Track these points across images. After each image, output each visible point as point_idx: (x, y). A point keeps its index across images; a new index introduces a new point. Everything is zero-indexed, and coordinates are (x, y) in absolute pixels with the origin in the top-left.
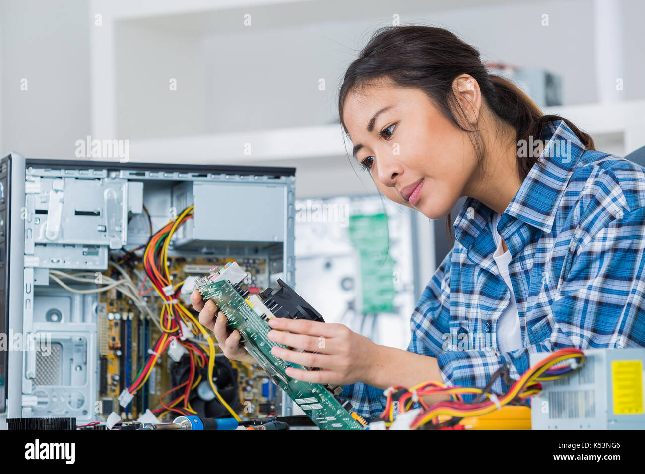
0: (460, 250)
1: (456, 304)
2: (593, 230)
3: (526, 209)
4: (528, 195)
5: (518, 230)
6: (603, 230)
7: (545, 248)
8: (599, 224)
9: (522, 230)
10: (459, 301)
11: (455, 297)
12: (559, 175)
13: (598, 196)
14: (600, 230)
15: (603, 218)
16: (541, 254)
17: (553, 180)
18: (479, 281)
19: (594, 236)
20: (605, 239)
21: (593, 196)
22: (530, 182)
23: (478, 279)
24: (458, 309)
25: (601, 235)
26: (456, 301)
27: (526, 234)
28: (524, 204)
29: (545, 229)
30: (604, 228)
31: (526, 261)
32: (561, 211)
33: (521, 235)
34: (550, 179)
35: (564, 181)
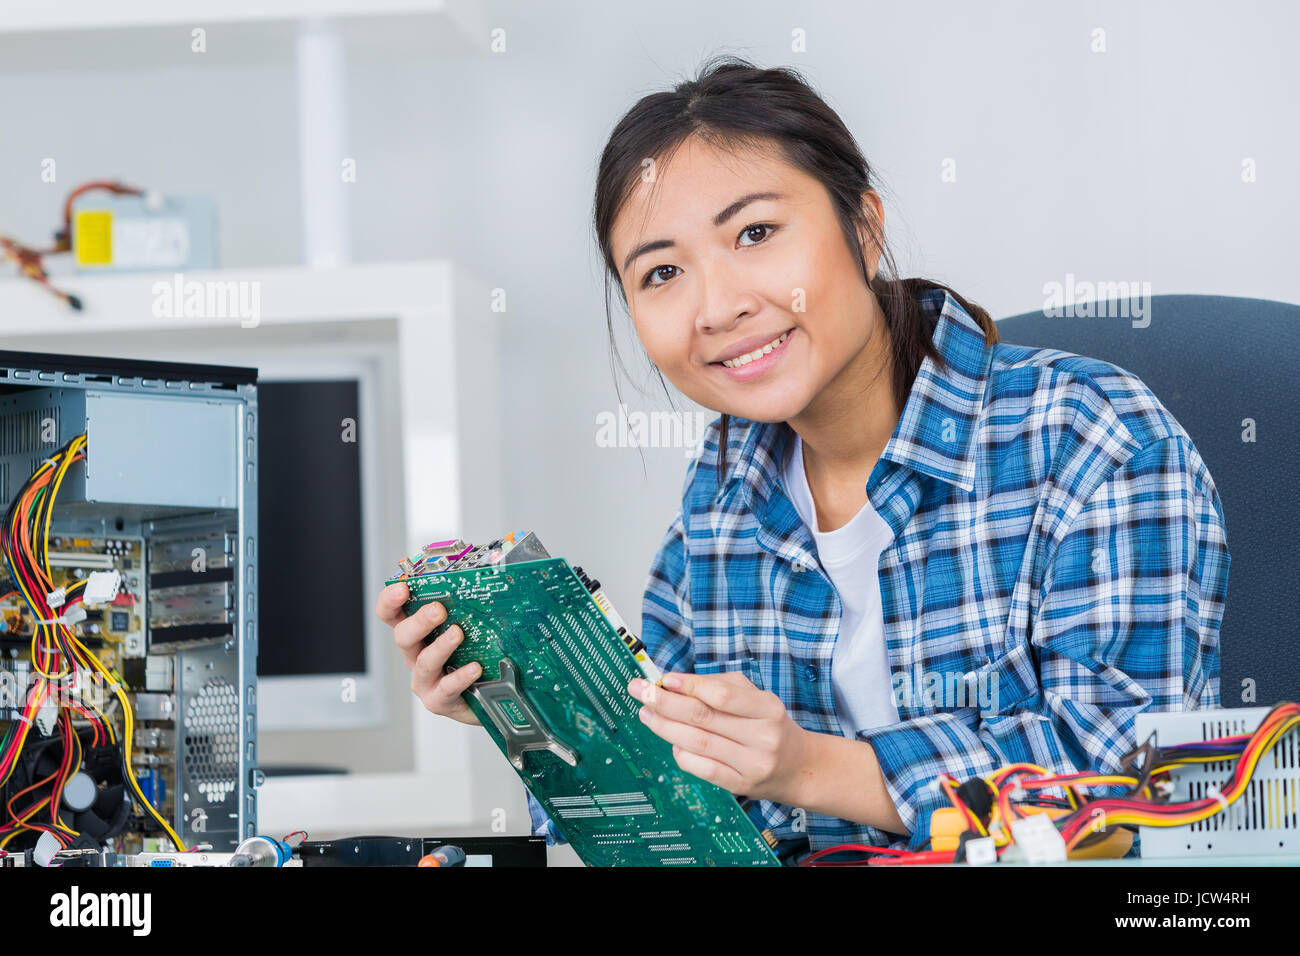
0: (715, 532)
1: (710, 632)
2: (1083, 490)
3: (922, 450)
4: (921, 426)
5: (900, 491)
6: (1104, 486)
7: (954, 522)
8: (1092, 476)
9: (908, 489)
10: (713, 626)
11: (705, 618)
12: (964, 388)
13: (1077, 426)
14: (1096, 487)
15: (1100, 465)
16: (947, 532)
17: (955, 398)
18: (776, 587)
19: (1086, 500)
20: (1111, 503)
21: (1066, 427)
22: (920, 402)
23: (772, 581)
24: (713, 641)
25: (1101, 494)
26: (709, 626)
27: (915, 495)
28: (917, 441)
29: (962, 485)
30: (1105, 483)
31: (908, 545)
32: (984, 452)
33: (907, 498)
34: (950, 395)
35: (974, 398)
